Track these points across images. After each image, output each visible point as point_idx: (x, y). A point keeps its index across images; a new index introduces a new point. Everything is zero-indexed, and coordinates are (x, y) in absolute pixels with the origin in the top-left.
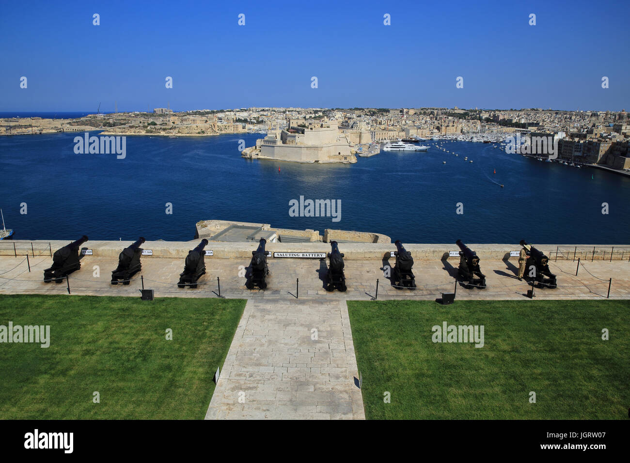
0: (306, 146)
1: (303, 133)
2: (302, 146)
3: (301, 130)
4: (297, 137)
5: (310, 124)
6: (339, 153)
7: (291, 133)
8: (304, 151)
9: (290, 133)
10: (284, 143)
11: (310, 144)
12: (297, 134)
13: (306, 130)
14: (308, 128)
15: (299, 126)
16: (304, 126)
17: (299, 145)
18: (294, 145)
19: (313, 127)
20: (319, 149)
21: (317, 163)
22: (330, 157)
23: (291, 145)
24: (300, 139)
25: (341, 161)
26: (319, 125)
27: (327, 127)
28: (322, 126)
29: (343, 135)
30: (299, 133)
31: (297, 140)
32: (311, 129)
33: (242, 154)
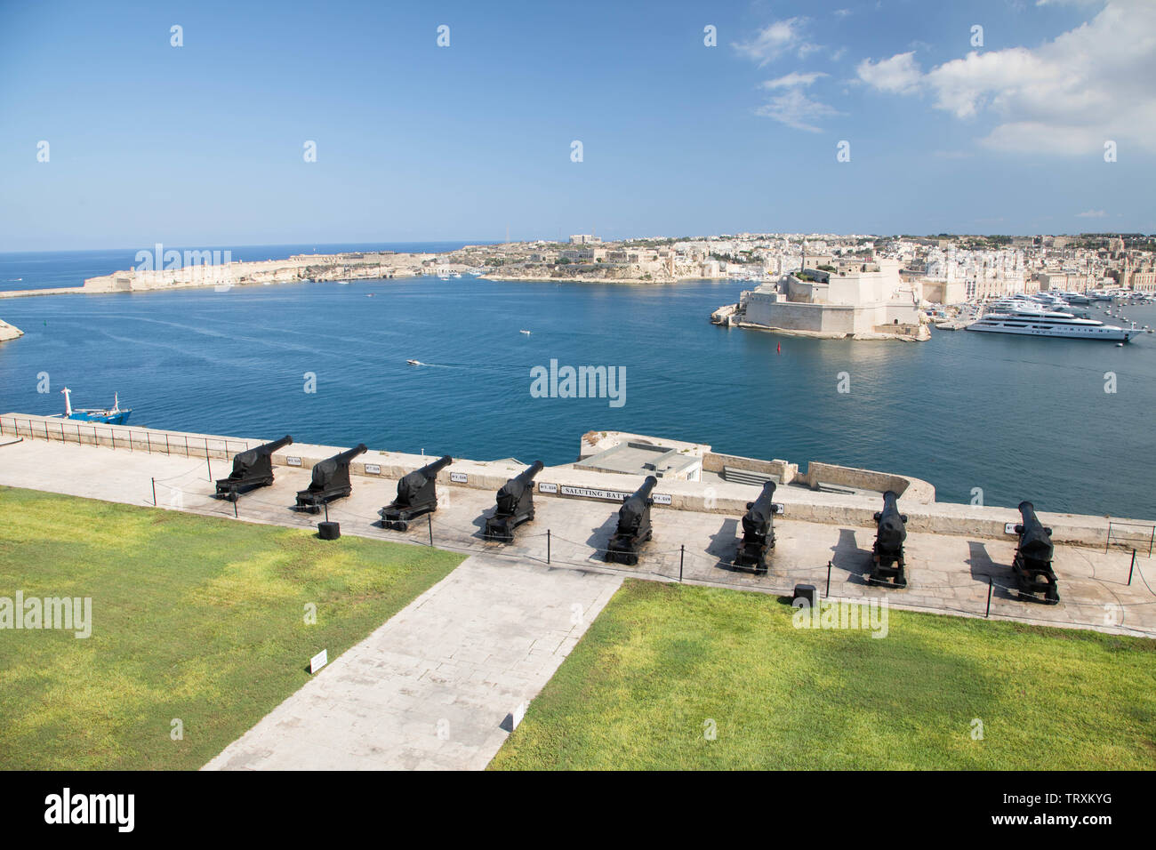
0: (833, 306)
1: (825, 281)
2: (824, 305)
3: (822, 275)
4: (814, 290)
5: (844, 265)
6: (896, 321)
7: (804, 281)
8: (826, 315)
9: (801, 282)
10: (789, 299)
11: (837, 303)
12: (814, 284)
13: (832, 275)
14: (836, 272)
15: (820, 268)
16: (829, 269)
17: (817, 303)
18: (807, 304)
19: (846, 271)
20: (856, 312)
21: (849, 338)
22: (876, 328)
24: (821, 295)
25: (898, 336)
26: (859, 267)
27: (875, 272)
28: (864, 269)
29: (907, 286)
30: (819, 282)
31: (814, 294)
32: (843, 274)
33: (712, 318)
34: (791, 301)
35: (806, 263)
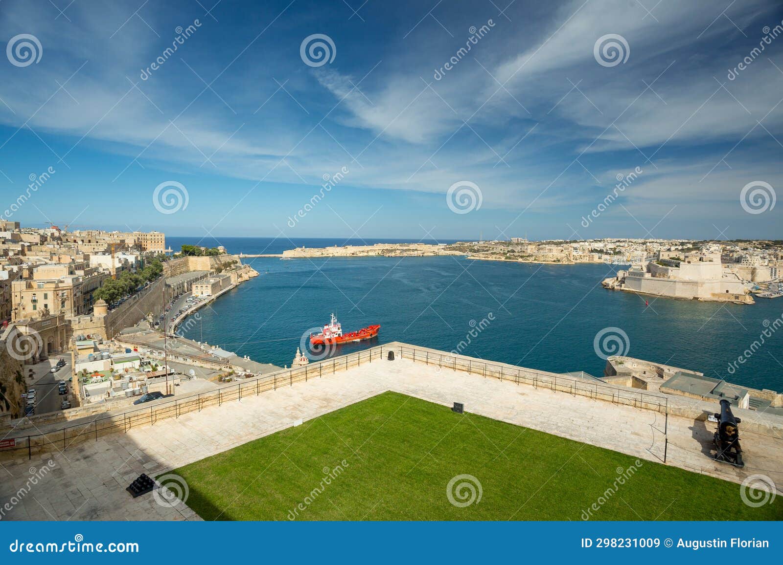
0: (682, 280)
1: (677, 266)
2: (677, 280)
3: (675, 263)
4: (670, 271)
5: (687, 257)
6: (727, 291)
7: (662, 266)
8: (678, 285)
9: (661, 266)
10: (653, 276)
11: (687, 278)
12: (669, 268)
13: (681, 263)
14: (684, 261)
15: (671, 258)
16: (678, 259)
17: (672, 279)
18: (666, 279)
19: (690, 260)
20: (700, 285)
21: (695, 300)
22: (714, 295)
23: (662, 279)
24: (672, 272)
25: (730, 300)
26: (698, 259)
27: (710, 261)
28: (701, 260)
29: (728, 270)
30: (673, 267)
31: (670, 273)
32: (689, 262)
33: (603, 285)
34: (654, 277)
35: (661, 256)
